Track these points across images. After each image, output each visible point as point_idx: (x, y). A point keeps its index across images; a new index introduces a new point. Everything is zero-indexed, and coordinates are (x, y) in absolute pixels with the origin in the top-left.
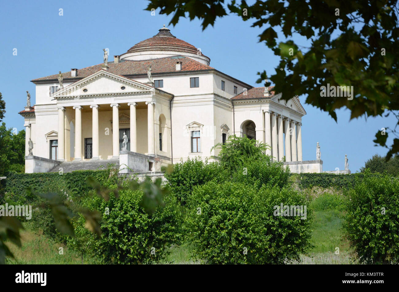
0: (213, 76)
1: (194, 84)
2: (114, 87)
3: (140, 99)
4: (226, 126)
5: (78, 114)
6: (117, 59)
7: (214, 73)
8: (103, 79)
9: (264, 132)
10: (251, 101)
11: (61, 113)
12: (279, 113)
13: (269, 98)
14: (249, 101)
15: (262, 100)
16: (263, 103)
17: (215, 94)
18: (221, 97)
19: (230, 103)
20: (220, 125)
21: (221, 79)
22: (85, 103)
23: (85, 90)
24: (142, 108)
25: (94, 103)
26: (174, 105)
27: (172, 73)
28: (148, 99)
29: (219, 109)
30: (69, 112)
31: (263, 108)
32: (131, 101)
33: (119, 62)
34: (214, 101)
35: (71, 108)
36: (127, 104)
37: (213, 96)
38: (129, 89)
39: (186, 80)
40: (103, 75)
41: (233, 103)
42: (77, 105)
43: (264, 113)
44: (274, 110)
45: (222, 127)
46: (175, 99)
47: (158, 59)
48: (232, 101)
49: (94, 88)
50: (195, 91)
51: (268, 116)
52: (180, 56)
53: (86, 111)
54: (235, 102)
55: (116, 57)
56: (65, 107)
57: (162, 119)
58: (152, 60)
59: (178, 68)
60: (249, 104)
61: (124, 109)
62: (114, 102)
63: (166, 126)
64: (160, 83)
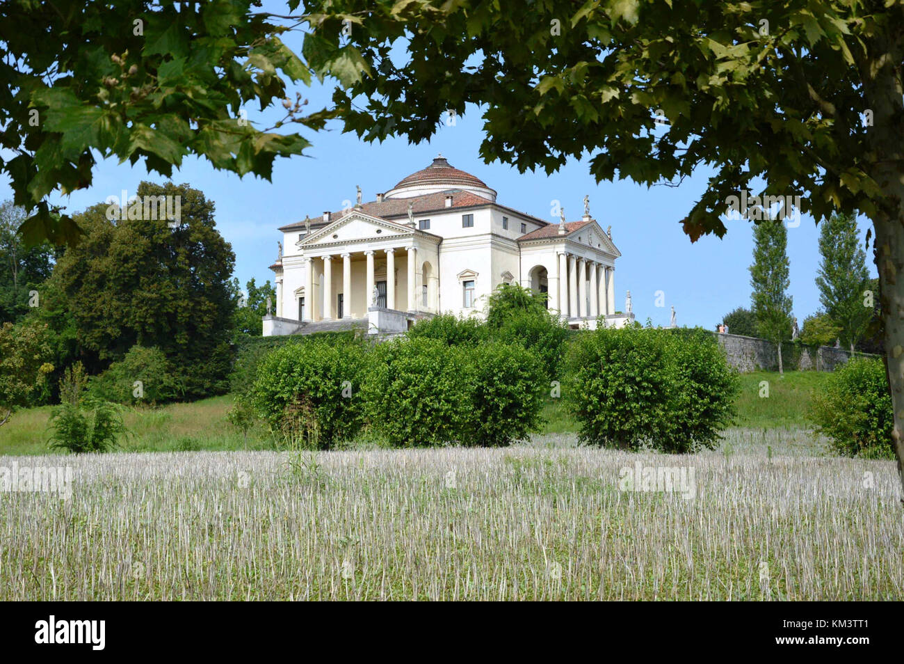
0: (492, 212)
1: (468, 222)
2: (368, 230)
3: (399, 244)
4: (508, 273)
5: (327, 265)
6: (380, 197)
7: (492, 208)
8: (356, 222)
9: (559, 279)
10: (542, 241)
11: (308, 264)
12: (581, 255)
13: (565, 236)
14: (538, 241)
15: (556, 239)
16: (557, 243)
17: (492, 234)
18: (503, 237)
19: (516, 245)
20: (502, 271)
21: (501, 215)
22: (335, 251)
23: (335, 236)
24: (401, 254)
25: (345, 252)
26: (442, 250)
27: (441, 210)
28: (408, 244)
29: (500, 252)
30: (317, 262)
31: (557, 250)
32: (388, 247)
33: (383, 201)
34: (491, 243)
35: (319, 258)
36: (383, 251)
37: (490, 236)
38: (386, 232)
39: (458, 218)
40: (355, 217)
41: (519, 245)
42: (326, 254)
43: (559, 256)
44: (572, 252)
45: (502, 275)
46: (444, 242)
47: (428, 195)
48: (518, 241)
49: (345, 233)
50: (468, 231)
51: (563, 259)
52: (456, 189)
53: (337, 261)
54: (521, 243)
55: (379, 195)
56: (312, 258)
57: (426, 268)
58: (421, 196)
59: (448, 203)
60: (539, 245)
61: (380, 257)
62: (368, 249)
63: (431, 275)
64: (426, 224)
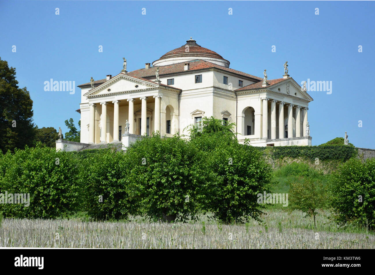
0: (214, 73)
1: (198, 80)
2: (130, 86)
3: (149, 94)
4: (227, 112)
5: (104, 108)
6: (148, 66)
7: (214, 70)
8: (122, 81)
9: (262, 115)
10: (251, 91)
11: (92, 108)
12: (279, 100)
13: (266, 88)
14: (249, 91)
15: (261, 90)
16: (261, 93)
17: (214, 87)
18: (223, 89)
19: (234, 94)
20: (221, 111)
21: (222, 76)
22: (109, 99)
23: (109, 90)
24: (150, 101)
25: (115, 100)
26: (182, 98)
27: (181, 72)
28: (155, 94)
29: (221, 98)
30: (97, 106)
31: (261, 96)
32: (142, 96)
33: (150, 68)
34: (213, 92)
35: (99, 103)
36: (139, 98)
37: (212, 89)
38: (141, 87)
39: (192, 77)
40: (122, 78)
41: (235, 94)
42: (103, 101)
43: (262, 100)
44: (272, 98)
45: (222, 113)
46: (183, 92)
47: (179, 63)
48: (236, 92)
49: (115, 88)
50: (199, 85)
51: (265, 103)
53: (110, 105)
54: (238, 93)
55: (147, 64)
56: (95, 104)
57: (169, 109)
58: (174, 64)
59: (186, 68)
60: (250, 94)
61: (137, 103)
62: (129, 98)
63: (174, 114)
64: (171, 82)
